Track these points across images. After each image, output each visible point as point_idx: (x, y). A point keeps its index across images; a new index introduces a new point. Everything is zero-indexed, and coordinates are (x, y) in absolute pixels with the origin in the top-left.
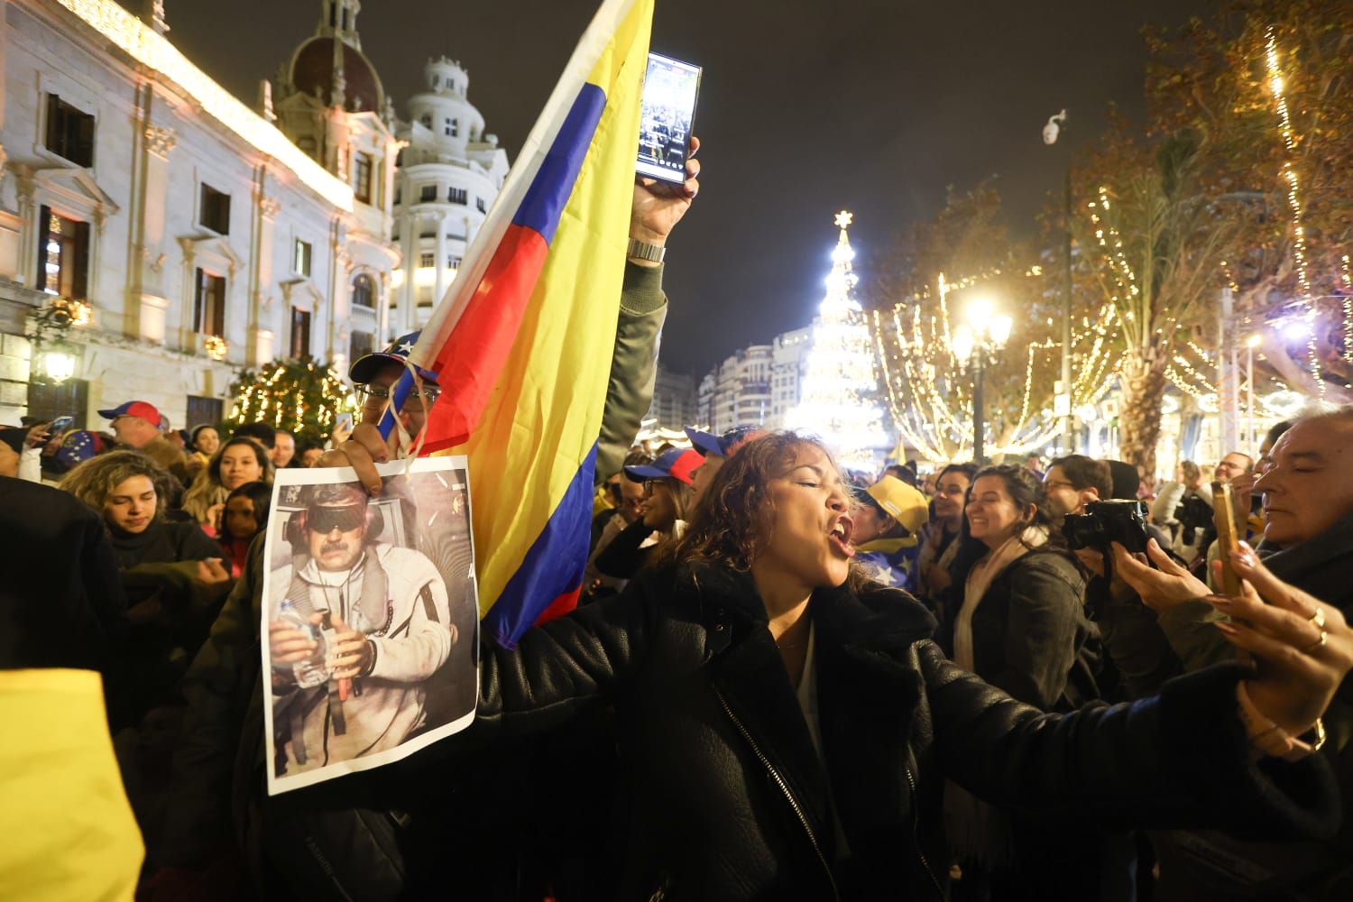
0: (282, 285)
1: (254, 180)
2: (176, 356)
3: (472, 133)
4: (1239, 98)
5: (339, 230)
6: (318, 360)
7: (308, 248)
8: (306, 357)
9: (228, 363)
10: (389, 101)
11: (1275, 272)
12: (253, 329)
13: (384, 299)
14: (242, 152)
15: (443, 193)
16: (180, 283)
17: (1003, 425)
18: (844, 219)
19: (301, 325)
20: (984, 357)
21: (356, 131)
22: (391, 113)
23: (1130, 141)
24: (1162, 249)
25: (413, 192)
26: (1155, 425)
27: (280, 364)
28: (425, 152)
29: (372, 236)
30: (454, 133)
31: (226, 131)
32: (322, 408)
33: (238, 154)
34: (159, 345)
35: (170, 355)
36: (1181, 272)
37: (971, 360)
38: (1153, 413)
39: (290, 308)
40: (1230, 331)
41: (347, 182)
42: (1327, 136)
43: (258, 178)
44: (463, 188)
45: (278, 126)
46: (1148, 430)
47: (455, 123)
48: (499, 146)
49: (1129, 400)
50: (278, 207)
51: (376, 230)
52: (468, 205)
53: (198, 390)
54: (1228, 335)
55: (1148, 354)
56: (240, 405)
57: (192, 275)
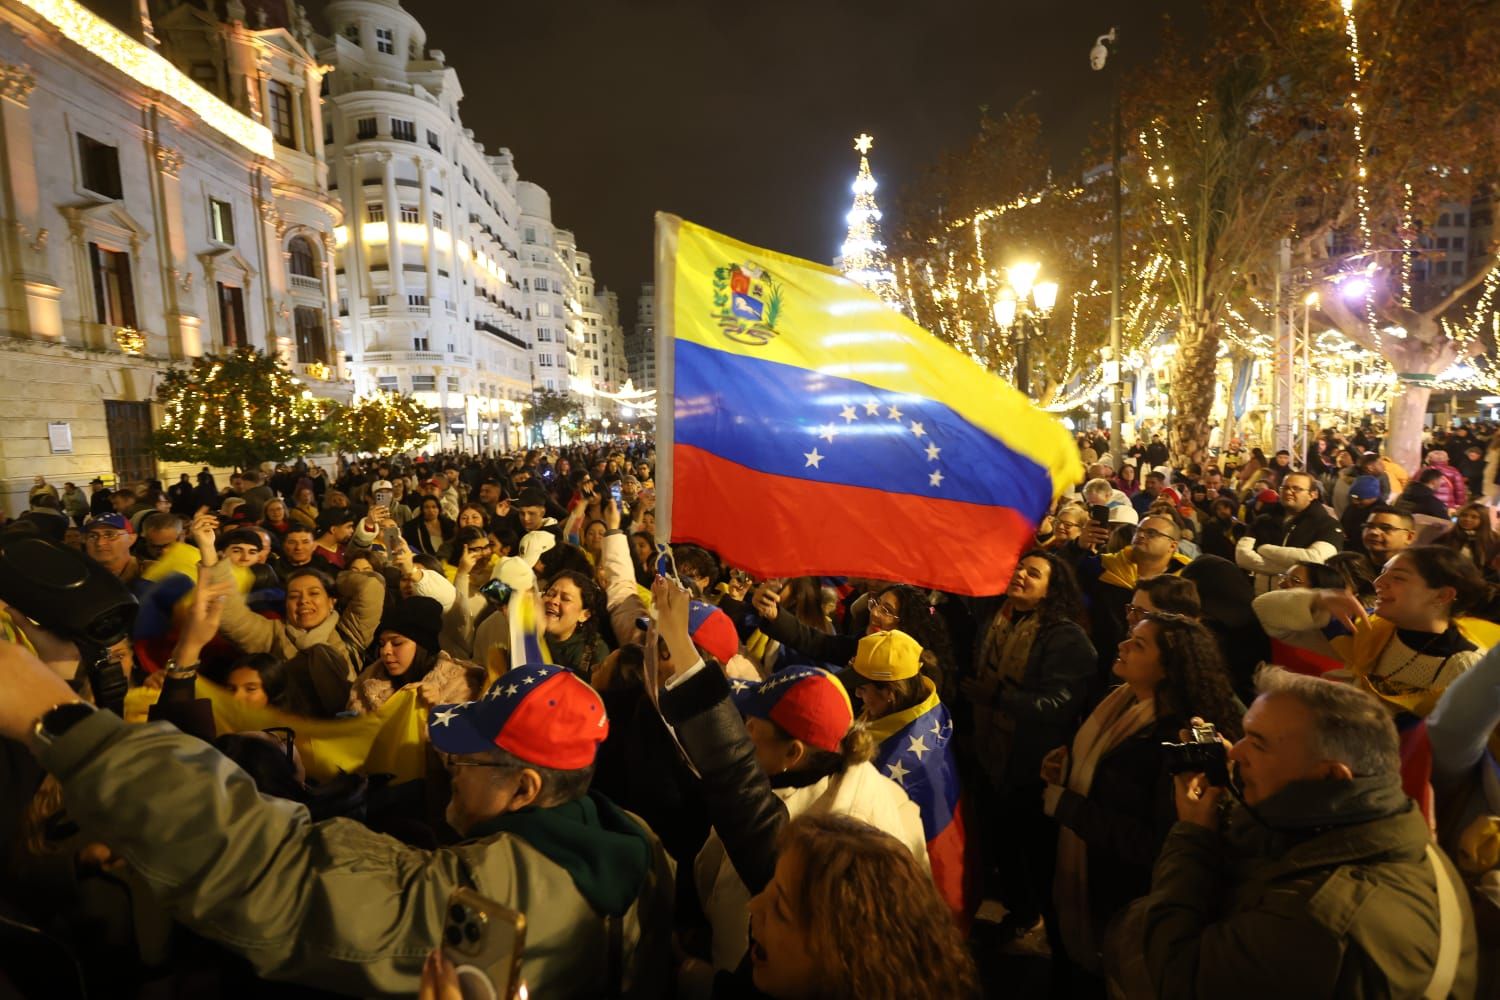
0: (201, 257)
1: (145, 127)
2: (81, 355)
3: (412, 48)
4: (1306, 15)
5: (263, 182)
6: (261, 351)
7: (226, 209)
8: (244, 345)
9: (148, 358)
10: (303, 13)
11: (1336, 215)
12: (173, 315)
13: (329, 265)
14: (123, 91)
15: (385, 128)
16: (72, 264)
17: (1046, 382)
18: (864, 143)
19: (231, 306)
20: (1028, 327)
21: (266, 53)
22: (306, 28)
23: (1185, 61)
24: (1219, 200)
25: (346, 129)
26: (1208, 395)
27: (214, 359)
28: (355, 74)
29: (304, 188)
30: (390, 50)
31: (98, 63)
32: (274, 410)
33: (119, 93)
34: (58, 343)
35: (74, 354)
36: (1238, 223)
37: (1014, 329)
38: (1206, 382)
39: (216, 285)
40: (1288, 287)
41: (263, 122)
42: (1398, 60)
43: (148, 124)
44: (409, 119)
45: (163, 54)
46: (1200, 401)
47: (389, 35)
48: (447, 64)
49: (1182, 369)
50: (180, 159)
51: (308, 180)
52: (418, 143)
53: (116, 393)
54: (1285, 292)
55: (1202, 318)
56: (172, 411)
57: (84, 253)
